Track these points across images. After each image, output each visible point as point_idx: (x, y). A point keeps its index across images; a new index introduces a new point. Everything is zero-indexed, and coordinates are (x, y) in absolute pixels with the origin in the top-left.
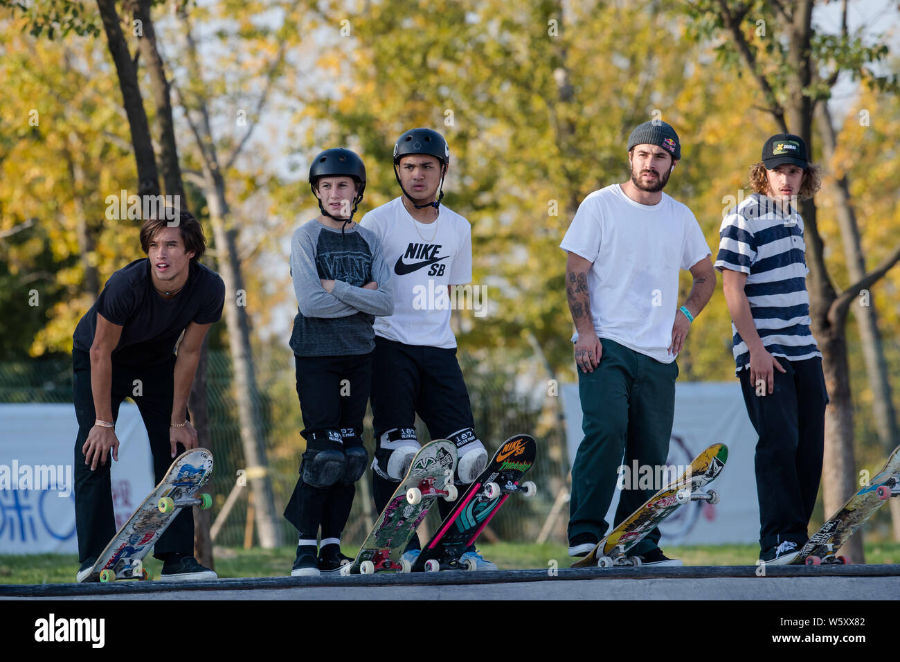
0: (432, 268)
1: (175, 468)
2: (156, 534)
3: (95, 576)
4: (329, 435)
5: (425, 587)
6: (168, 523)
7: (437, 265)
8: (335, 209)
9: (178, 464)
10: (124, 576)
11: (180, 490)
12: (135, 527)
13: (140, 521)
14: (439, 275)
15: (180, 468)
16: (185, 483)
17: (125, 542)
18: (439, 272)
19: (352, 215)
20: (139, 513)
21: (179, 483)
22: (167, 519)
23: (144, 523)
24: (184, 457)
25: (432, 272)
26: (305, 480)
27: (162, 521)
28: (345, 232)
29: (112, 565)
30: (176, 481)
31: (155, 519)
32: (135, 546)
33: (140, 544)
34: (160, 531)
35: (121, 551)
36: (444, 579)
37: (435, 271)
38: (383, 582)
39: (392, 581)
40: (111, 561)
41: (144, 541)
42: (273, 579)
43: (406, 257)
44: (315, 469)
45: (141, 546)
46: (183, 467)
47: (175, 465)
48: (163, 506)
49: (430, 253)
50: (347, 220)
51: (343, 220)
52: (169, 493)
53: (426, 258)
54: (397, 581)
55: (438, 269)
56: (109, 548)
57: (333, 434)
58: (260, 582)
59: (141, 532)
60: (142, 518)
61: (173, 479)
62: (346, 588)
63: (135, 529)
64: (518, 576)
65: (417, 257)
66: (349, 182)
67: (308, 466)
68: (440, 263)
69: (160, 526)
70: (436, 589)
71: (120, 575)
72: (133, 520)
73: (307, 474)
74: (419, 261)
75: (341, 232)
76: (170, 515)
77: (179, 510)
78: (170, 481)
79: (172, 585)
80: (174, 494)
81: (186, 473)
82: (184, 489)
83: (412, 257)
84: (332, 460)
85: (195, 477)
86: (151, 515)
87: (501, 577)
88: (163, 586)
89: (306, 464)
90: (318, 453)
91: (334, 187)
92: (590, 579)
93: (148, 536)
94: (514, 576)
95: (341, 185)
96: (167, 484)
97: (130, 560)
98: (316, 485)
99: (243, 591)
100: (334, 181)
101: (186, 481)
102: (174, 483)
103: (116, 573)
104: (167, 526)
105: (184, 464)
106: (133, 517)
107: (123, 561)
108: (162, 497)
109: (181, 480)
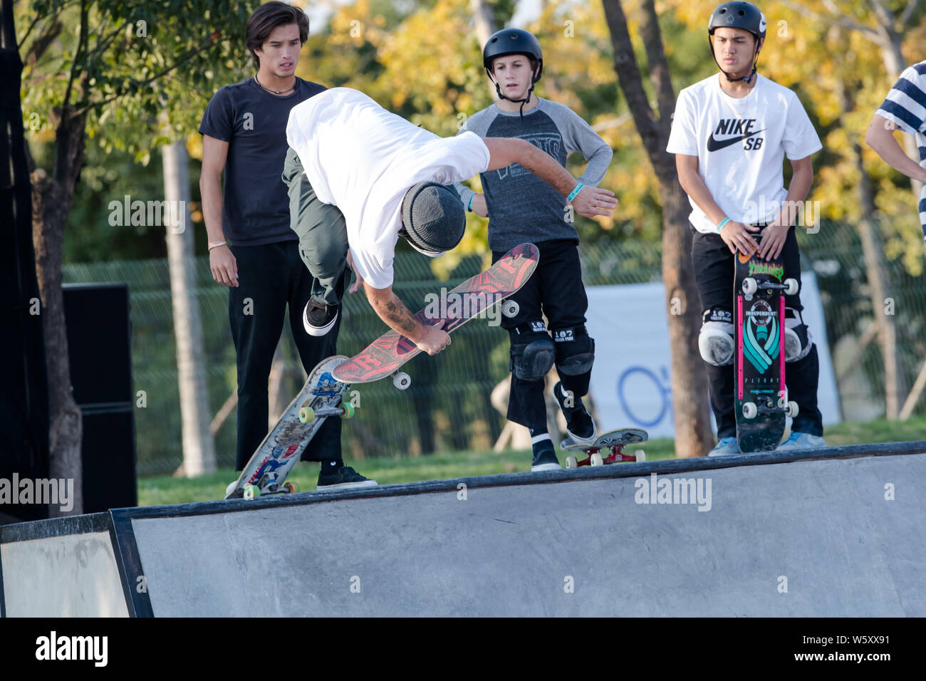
0: (748, 142)
1: (315, 377)
2: (299, 447)
3: (239, 492)
4: (533, 327)
5: (608, 480)
6: (312, 434)
7: (753, 140)
8: (511, 90)
9: (318, 372)
10: (269, 491)
11: (321, 399)
12: (277, 439)
13: (282, 433)
14: (755, 148)
15: (319, 376)
16: (326, 392)
17: (268, 456)
18: (755, 146)
19: (530, 94)
20: (281, 425)
21: (319, 392)
22: (310, 430)
23: (287, 435)
24: (322, 365)
25: (748, 147)
26: (518, 376)
27: (305, 433)
28: (524, 115)
29: (256, 480)
30: (316, 390)
31: (298, 430)
32: (279, 460)
33: (284, 457)
34: (304, 443)
35: (264, 465)
36: (629, 470)
37: (751, 145)
38: (562, 478)
39: (571, 477)
40: (255, 476)
41: (287, 455)
42: (441, 482)
43: (717, 133)
44: (526, 364)
45: (285, 460)
46: (322, 376)
47: (315, 373)
48: (304, 416)
49: (743, 127)
50: (524, 101)
51: (520, 101)
52: (310, 403)
53: (741, 133)
54: (577, 476)
55: (753, 143)
56: (251, 463)
57: (536, 325)
58: (427, 486)
59: (285, 444)
60: (284, 430)
61: (313, 388)
62: (521, 486)
63: (277, 442)
64: (709, 463)
65: (730, 133)
66: (523, 60)
67: (519, 362)
68: (755, 137)
69: (303, 439)
70: (619, 482)
71: (265, 490)
72: (275, 432)
73: (519, 370)
74: (732, 136)
75: (519, 115)
76: (313, 426)
77: (322, 420)
78: (310, 390)
79: (331, 495)
80: (315, 404)
81: (326, 381)
82: (324, 398)
83: (724, 133)
84: (541, 350)
85: (335, 386)
86: (292, 427)
87: (691, 465)
88: (321, 497)
89: (516, 361)
90: (525, 347)
91: (508, 67)
92: (789, 462)
93: (292, 449)
94: (705, 463)
95: (515, 65)
96: (307, 395)
97: (275, 474)
98: (530, 380)
99: (409, 497)
100: (507, 61)
101: (326, 390)
102: (315, 392)
103: (260, 489)
104: (311, 438)
105: (323, 372)
106: (274, 429)
107: (267, 476)
108: (303, 407)
109: (321, 389)
